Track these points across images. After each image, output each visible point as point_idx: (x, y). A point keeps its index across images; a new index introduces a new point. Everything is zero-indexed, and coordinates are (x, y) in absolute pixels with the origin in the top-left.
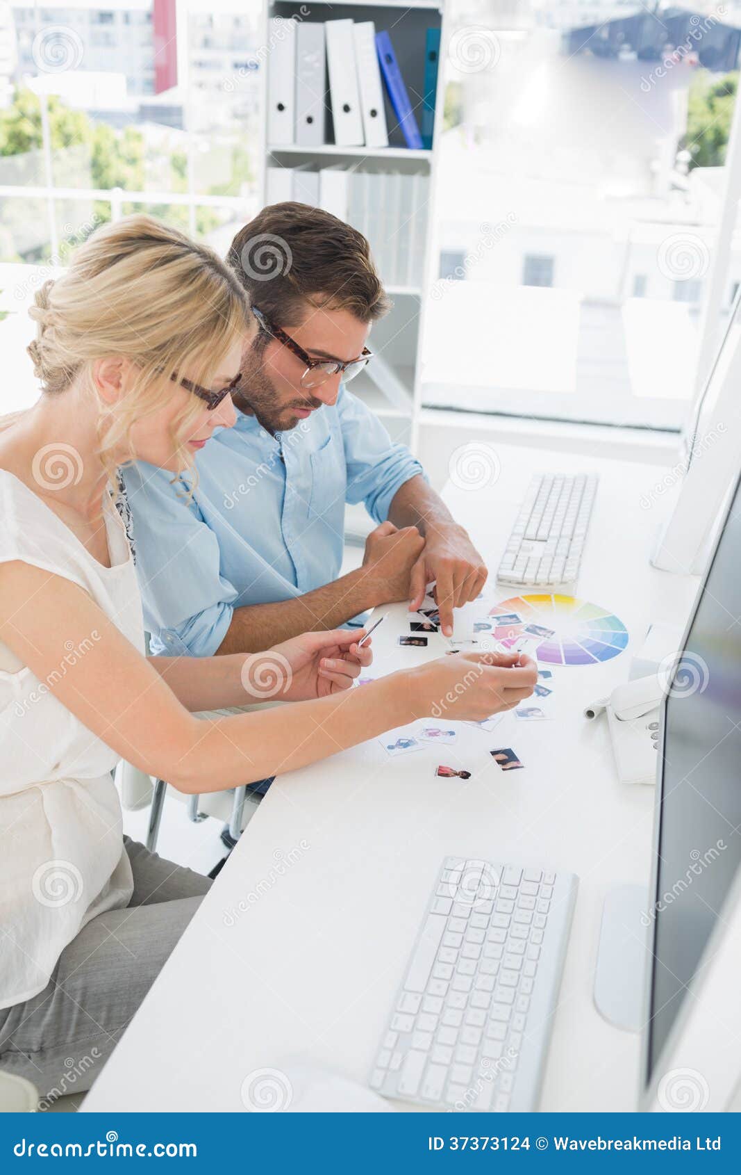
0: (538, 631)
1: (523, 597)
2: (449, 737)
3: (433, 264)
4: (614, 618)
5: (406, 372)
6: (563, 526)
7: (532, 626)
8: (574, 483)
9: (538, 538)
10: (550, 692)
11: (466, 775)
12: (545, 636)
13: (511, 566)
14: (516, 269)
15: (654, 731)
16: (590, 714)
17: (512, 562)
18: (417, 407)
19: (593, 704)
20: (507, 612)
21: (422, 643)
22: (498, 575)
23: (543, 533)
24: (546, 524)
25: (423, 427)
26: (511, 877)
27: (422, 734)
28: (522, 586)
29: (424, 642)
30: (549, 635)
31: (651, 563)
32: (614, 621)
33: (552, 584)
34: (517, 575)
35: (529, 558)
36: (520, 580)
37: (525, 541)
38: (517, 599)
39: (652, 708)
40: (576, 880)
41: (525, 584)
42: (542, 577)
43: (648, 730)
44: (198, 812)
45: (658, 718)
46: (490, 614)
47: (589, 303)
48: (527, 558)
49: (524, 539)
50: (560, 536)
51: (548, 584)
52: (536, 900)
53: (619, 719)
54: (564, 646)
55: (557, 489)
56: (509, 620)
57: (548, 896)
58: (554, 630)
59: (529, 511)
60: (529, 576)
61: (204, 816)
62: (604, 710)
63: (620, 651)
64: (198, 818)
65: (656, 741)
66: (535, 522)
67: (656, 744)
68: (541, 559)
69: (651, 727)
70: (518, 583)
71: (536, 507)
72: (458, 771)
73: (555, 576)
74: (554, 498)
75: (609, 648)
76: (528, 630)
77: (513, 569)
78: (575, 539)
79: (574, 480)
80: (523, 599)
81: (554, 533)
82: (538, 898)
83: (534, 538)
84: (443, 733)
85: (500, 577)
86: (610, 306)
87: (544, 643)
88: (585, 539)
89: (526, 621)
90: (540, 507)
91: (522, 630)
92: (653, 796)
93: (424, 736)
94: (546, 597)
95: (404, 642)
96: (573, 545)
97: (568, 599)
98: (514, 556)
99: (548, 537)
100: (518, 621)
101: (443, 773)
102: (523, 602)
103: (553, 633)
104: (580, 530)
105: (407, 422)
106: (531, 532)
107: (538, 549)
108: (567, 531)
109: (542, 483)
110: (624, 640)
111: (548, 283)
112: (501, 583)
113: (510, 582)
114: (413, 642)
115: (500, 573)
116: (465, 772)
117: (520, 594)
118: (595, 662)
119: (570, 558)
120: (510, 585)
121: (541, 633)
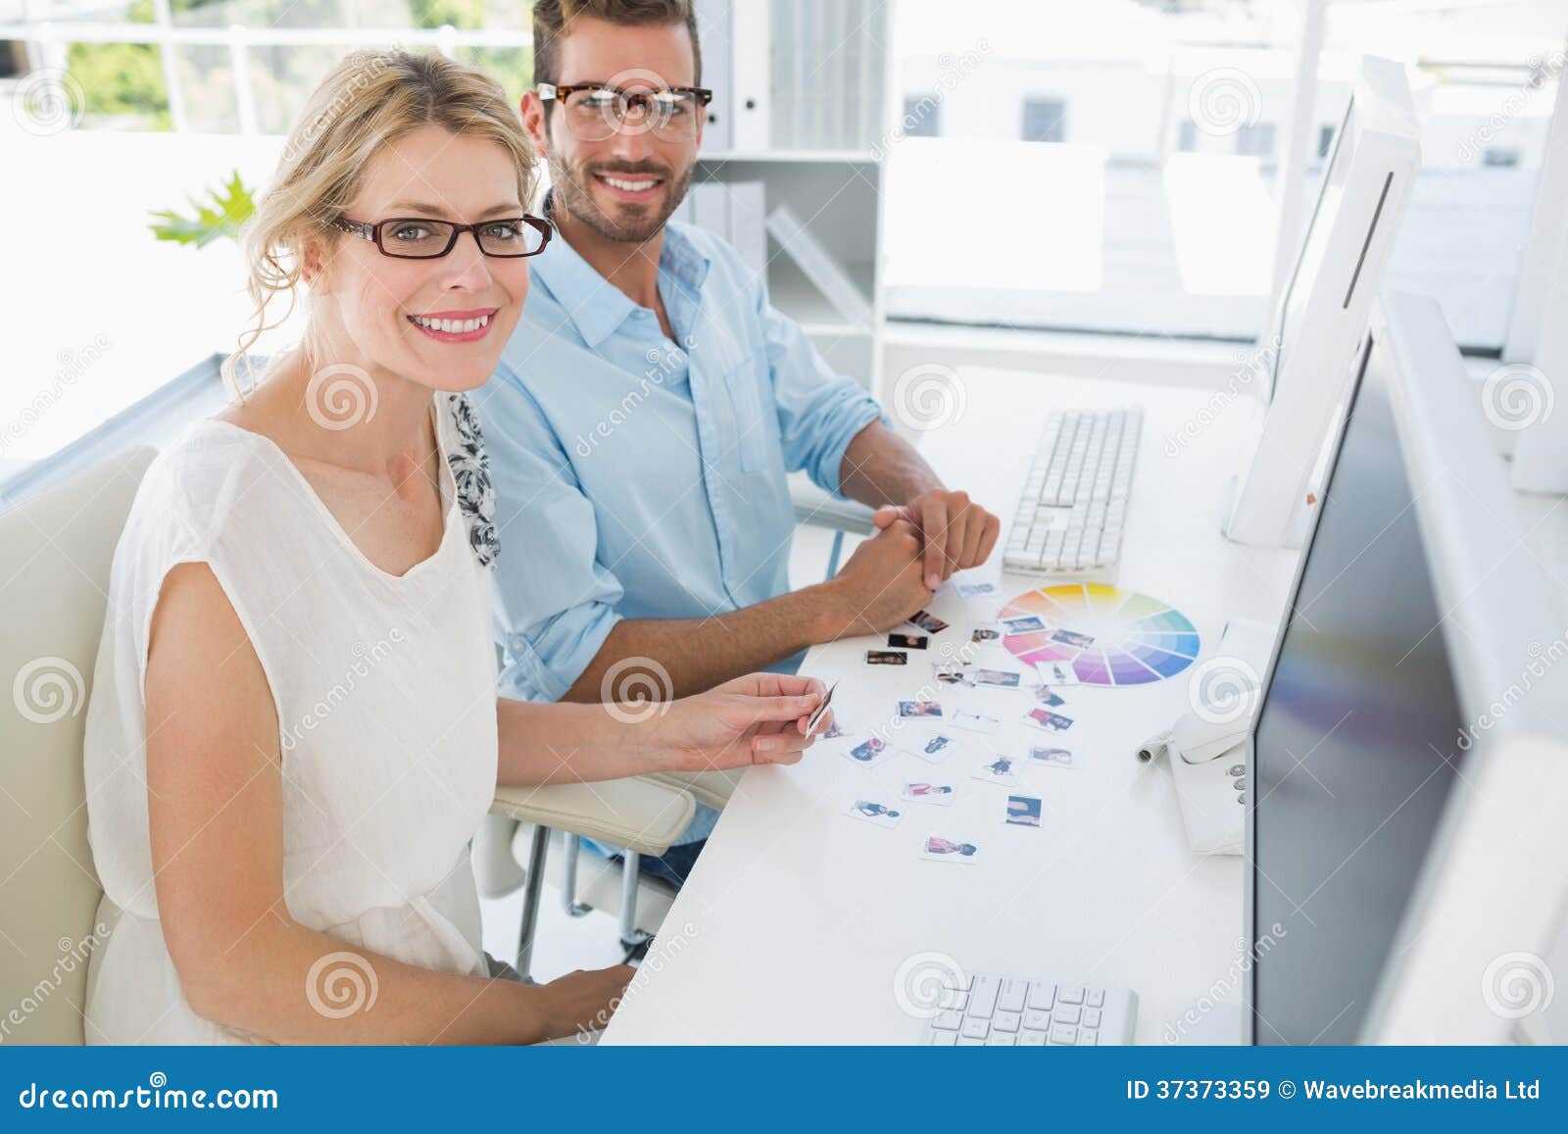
0: (1070, 638)
1: (1044, 590)
2: (942, 795)
3: (894, 116)
4: (1175, 613)
5: (862, 270)
6: (1094, 485)
7: (1061, 631)
8: (1108, 422)
9: (1061, 503)
10: (1071, 722)
11: (969, 850)
12: (1081, 645)
13: (1022, 545)
14: (1012, 118)
15: (1239, 778)
16: (1145, 755)
17: (1024, 538)
18: (880, 319)
19: (1147, 739)
20: (1023, 614)
21: (899, 660)
22: (1004, 560)
23: (1066, 496)
24: (1070, 482)
25: (889, 348)
26: (1040, 998)
27: (904, 793)
28: (1039, 573)
29: (902, 659)
30: (1086, 643)
31: (1223, 533)
32: (1176, 619)
33: (1082, 569)
34: (1032, 557)
35: (1048, 532)
36: (1037, 565)
37: (1040, 509)
38: (1033, 594)
39: (1234, 744)
40: (1134, 999)
41: (1044, 570)
42: (1068, 559)
43: (1230, 775)
44: (577, 902)
45: (1244, 758)
46: (1000, 615)
47: (1118, 164)
48: (1044, 533)
49: (1039, 505)
50: (1091, 499)
51: (1077, 569)
52: (1077, 1030)
53: (1187, 762)
54: (1111, 659)
55: (1084, 431)
56: (1027, 626)
57: (1095, 1024)
58: (1092, 636)
59: (1046, 466)
60: (1050, 559)
61: (586, 908)
62: (1164, 749)
63: (1190, 662)
64: (577, 911)
65: (1243, 792)
66: (1054, 479)
67: (1241, 797)
68: (1065, 533)
69: (1233, 772)
70: (1034, 569)
71: (1056, 458)
72: (957, 844)
73: (1087, 558)
74: (1080, 447)
75: (1173, 657)
76: (1055, 638)
77: (1025, 549)
78: (1113, 504)
79: (1109, 418)
80: (1043, 594)
81: (1083, 495)
82: (1080, 1026)
83: (1054, 502)
84: (935, 790)
85: (1008, 561)
86: (1147, 166)
87: (1081, 656)
88: (1127, 502)
89: (1051, 625)
90: (1060, 460)
91: (1048, 639)
92: (1241, 872)
93: (907, 795)
94: (1076, 589)
95: (873, 660)
96: (1110, 511)
97: (1105, 589)
98: (1027, 529)
99: (1075, 500)
100: (1040, 626)
101: (936, 848)
102: (1042, 598)
103: (1092, 640)
104: (1119, 491)
105: (865, 344)
106: (1050, 494)
107: (1060, 520)
108: (1101, 493)
109: (1063, 423)
110: (1194, 645)
111: (1057, 136)
112: (1008, 570)
113: (1022, 568)
114: (887, 659)
115: (1007, 556)
116: (968, 845)
117: (1035, 585)
118: (1155, 679)
119: (1106, 530)
120: (1024, 572)
121: (1074, 641)
